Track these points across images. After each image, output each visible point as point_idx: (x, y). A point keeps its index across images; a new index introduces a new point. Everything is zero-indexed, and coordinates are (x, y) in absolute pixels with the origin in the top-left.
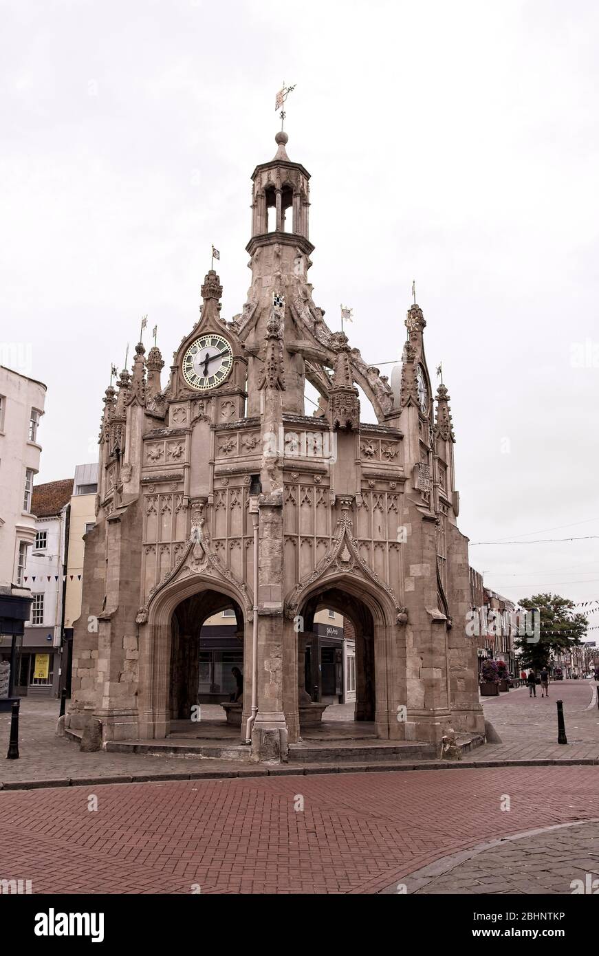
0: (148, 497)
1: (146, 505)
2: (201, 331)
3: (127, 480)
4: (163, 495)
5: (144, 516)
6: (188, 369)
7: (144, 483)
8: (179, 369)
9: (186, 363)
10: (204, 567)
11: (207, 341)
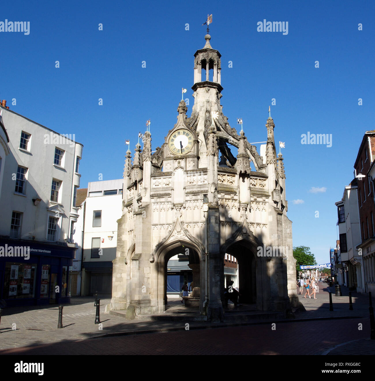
0: (154, 203)
1: (153, 207)
2: (178, 128)
3: (144, 195)
4: (161, 203)
5: (152, 212)
6: (172, 145)
7: (152, 196)
8: (168, 145)
9: (171, 142)
10: (182, 235)
11: (181, 132)
